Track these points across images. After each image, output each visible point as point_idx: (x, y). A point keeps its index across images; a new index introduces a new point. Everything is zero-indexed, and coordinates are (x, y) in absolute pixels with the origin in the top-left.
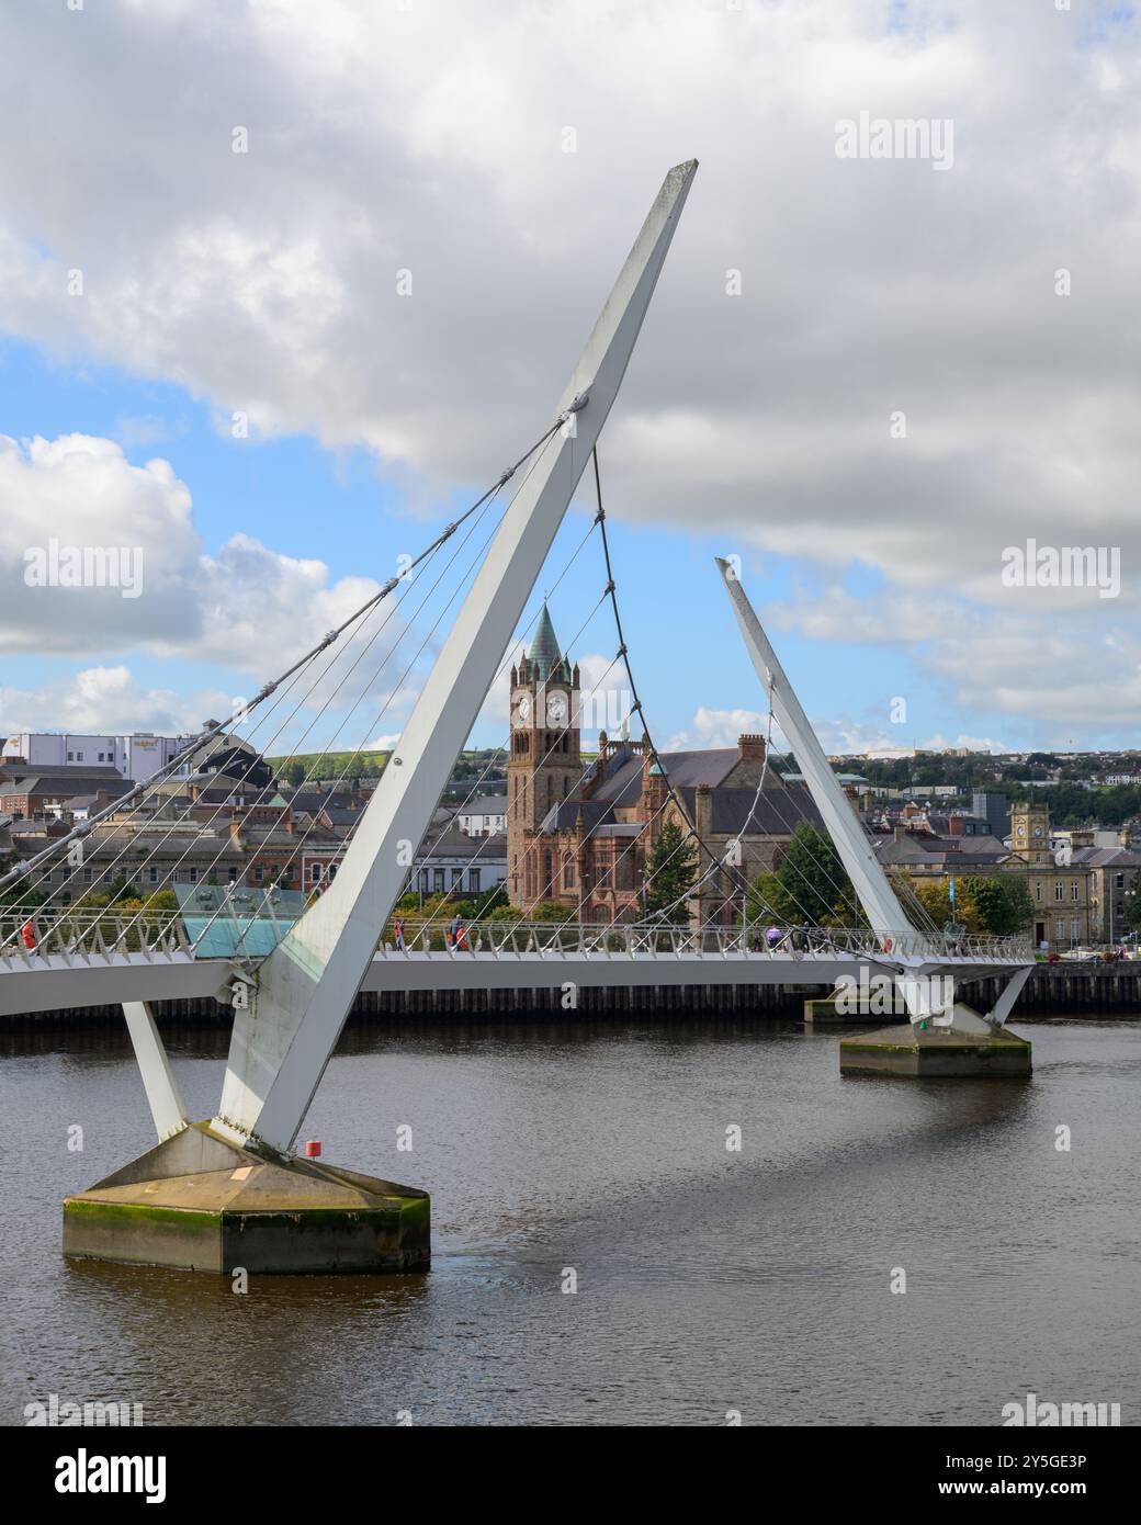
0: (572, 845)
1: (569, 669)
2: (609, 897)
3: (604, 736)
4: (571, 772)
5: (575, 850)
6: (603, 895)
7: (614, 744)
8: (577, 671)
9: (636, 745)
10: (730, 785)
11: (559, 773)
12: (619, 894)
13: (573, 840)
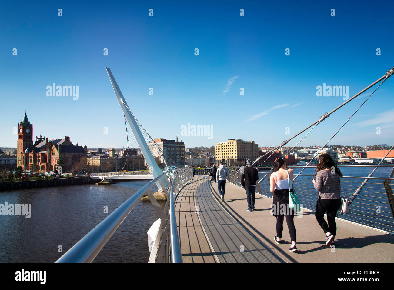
0: (31, 155)
1: (30, 125)
2: (40, 164)
3: (37, 137)
4: (31, 142)
5: (32, 156)
6: (38, 164)
7: (39, 138)
8: (32, 125)
9: (43, 138)
10: (63, 145)
11: (28, 143)
12: (42, 163)
13: (32, 154)
